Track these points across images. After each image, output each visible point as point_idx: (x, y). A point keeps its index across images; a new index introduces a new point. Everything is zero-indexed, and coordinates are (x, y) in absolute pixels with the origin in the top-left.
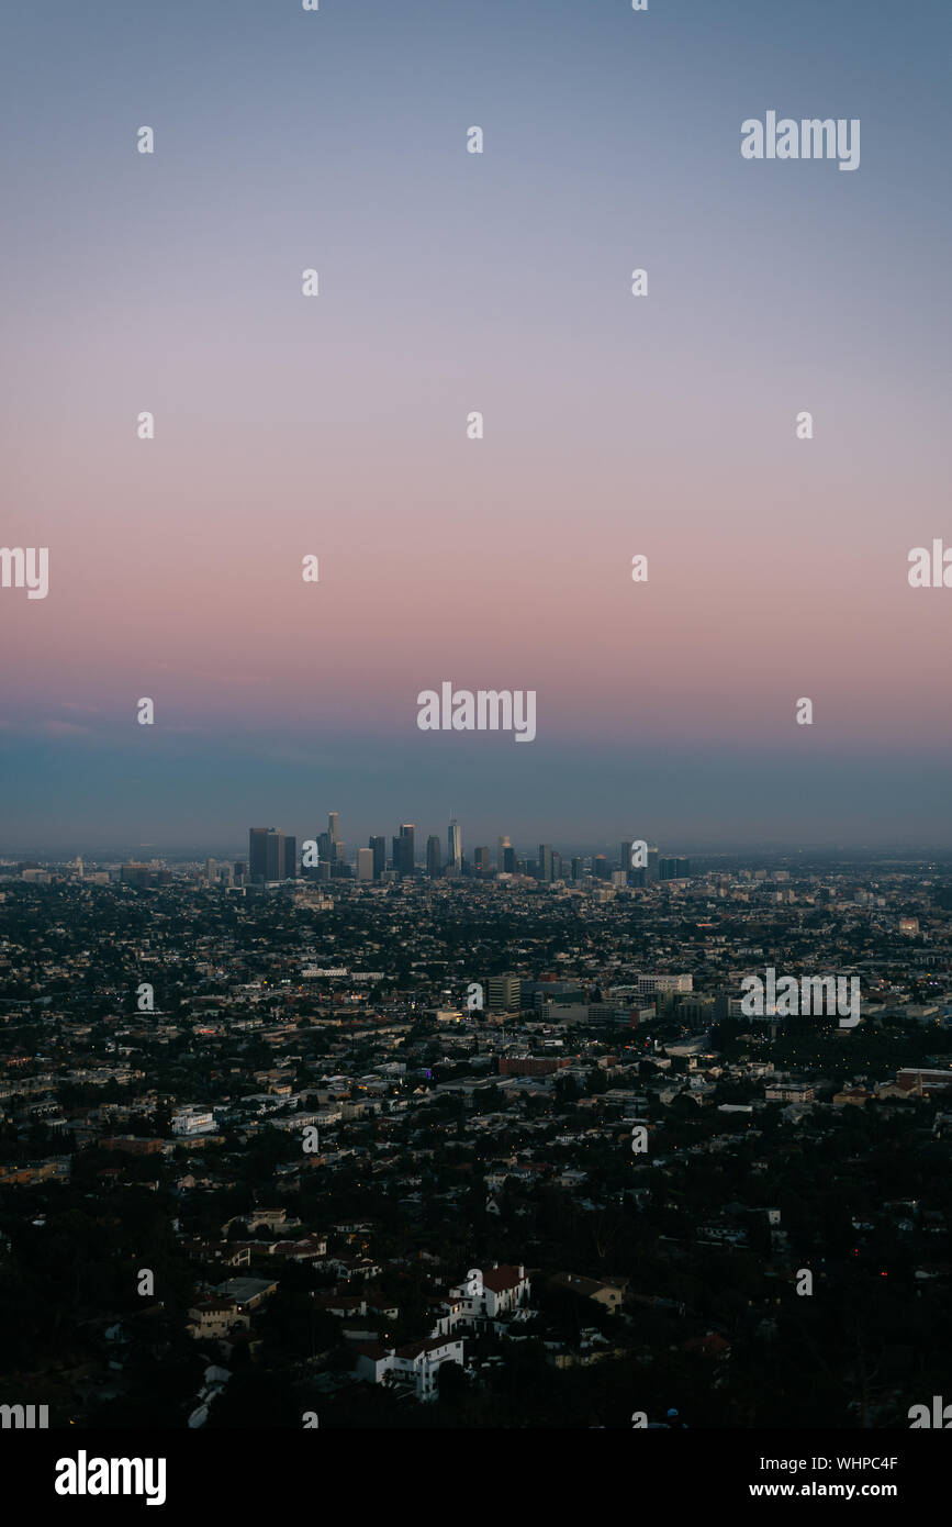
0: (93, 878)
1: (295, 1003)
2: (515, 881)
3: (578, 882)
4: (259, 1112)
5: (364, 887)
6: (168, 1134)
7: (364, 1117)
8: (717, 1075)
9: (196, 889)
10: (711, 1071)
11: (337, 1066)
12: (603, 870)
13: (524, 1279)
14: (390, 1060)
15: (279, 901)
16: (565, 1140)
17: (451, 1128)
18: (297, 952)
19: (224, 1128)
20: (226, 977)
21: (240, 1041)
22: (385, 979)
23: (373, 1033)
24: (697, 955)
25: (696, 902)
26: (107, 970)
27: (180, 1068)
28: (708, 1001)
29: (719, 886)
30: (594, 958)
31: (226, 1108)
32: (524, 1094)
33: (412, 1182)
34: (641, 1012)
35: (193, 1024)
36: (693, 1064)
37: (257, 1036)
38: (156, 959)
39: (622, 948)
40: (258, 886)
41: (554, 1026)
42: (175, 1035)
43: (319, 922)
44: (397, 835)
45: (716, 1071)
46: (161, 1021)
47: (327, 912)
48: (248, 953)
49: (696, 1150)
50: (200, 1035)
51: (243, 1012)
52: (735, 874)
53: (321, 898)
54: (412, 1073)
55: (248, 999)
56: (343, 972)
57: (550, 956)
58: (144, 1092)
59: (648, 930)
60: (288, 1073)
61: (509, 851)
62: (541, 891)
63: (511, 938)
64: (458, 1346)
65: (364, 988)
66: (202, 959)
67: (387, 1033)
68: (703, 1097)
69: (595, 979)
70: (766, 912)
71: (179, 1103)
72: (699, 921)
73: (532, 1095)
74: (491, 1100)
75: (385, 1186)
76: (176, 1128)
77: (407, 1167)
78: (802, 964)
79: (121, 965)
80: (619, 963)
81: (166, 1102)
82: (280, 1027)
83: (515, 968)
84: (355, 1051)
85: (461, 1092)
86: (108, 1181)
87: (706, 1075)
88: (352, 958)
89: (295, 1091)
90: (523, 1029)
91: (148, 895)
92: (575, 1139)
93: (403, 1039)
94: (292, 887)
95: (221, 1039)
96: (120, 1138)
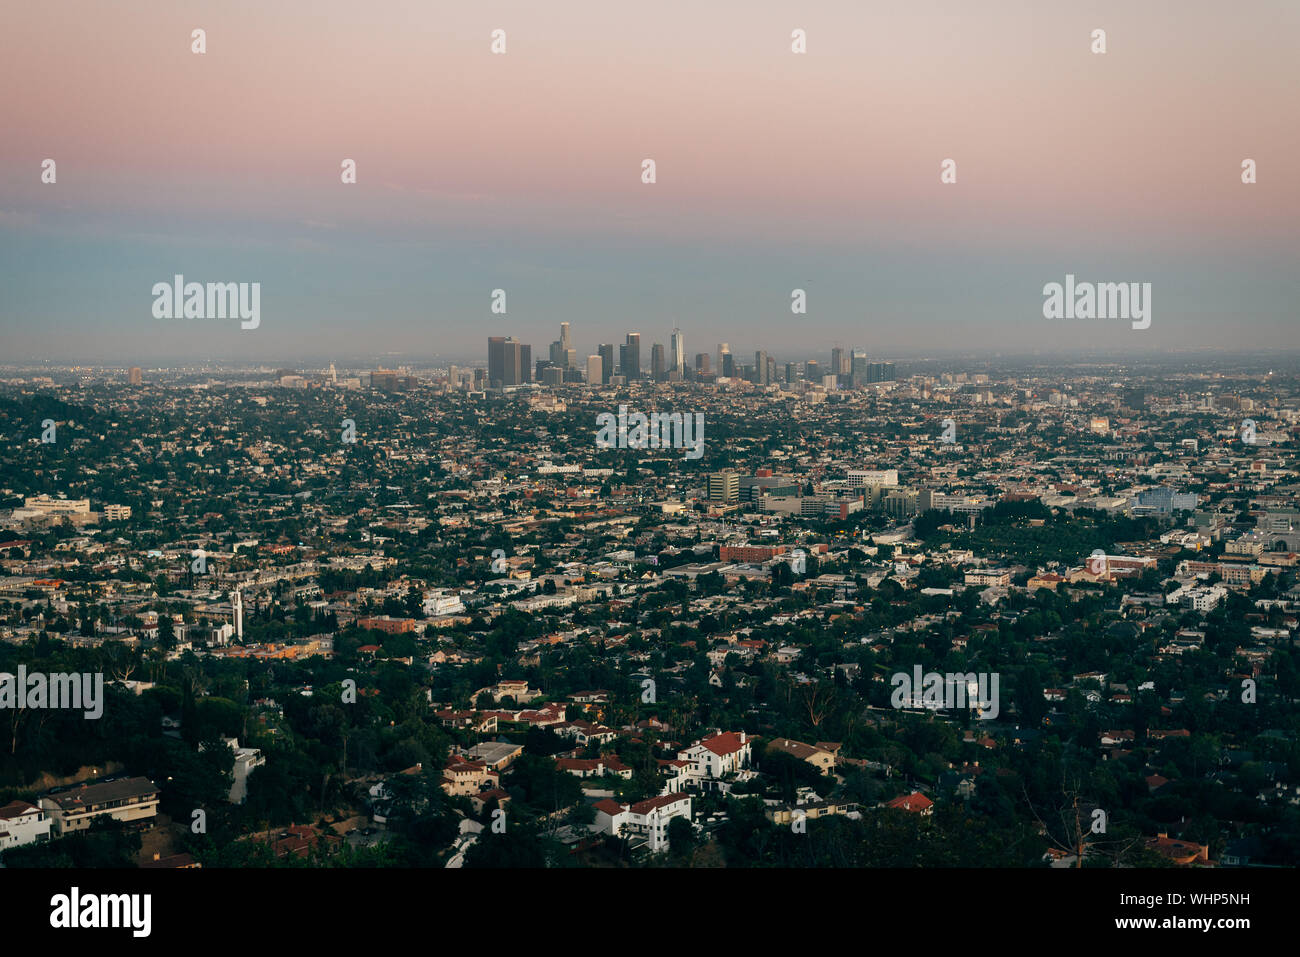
0: (345, 384)
1: (532, 497)
2: (733, 385)
3: (792, 385)
4: (501, 595)
5: (594, 391)
6: (419, 615)
7: (597, 600)
8: (920, 562)
9: (439, 393)
10: (915, 558)
11: (572, 554)
12: (815, 374)
13: (746, 744)
14: (620, 548)
15: (516, 404)
16: (781, 620)
17: (676, 609)
18: (534, 451)
19: (470, 610)
20: (469, 473)
21: (484, 531)
22: (614, 475)
23: (604, 524)
24: (902, 452)
25: (901, 404)
26: (360, 468)
27: (430, 556)
28: (912, 494)
29: (922, 388)
30: (806, 455)
31: (471, 592)
32: (743, 579)
33: (642, 657)
34: (850, 505)
35: (440, 516)
36: (898, 552)
37: (499, 527)
38: (406, 458)
39: (832, 446)
40: (496, 390)
41: (770, 517)
42: (424, 526)
43: (554, 424)
44: (624, 343)
45: (920, 558)
46: (411, 513)
47: (561, 414)
48: (488, 451)
49: (901, 629)
50: (446, 526)
51: (485, 505)
52: (937, 377)
53: (555, 401)
54: (640, 560)
55: (489, 494)
56: (575, 468)
57: (766, 453)
58: (397, 577)
59: (856, 429)
60: (527, 560)
61: (728, 358)
62: (757, 394)
63: (729, 436)
64: (686, 803)
65: (595, 483)
66: (447, 457)
67: (617, 524)
68: (908, 581)
69: (808, 474)
70: (967, 412)
71: (429, 587)
72: (904, 421)
73: (750, 579)
74: (712, 584)
75: (617, 661)
76: (426, 610)
77: (636, 645)
78: (999, 460)
79: (371, 462)
80: (830, 459)
81: (417, 586)
82: (519, 518)
83: (733, 465)
84: (588, 540)
85: (685, 578)
86: (366, 657)
87: (910, 561)
88: (584, 456)
89: (535, 575)
90: (741, 519)
91: (396, 399)
92: (790, 619)
93: (632, 529)
94: (529, 390)
95: (466, 530)
96: (377, 618)
